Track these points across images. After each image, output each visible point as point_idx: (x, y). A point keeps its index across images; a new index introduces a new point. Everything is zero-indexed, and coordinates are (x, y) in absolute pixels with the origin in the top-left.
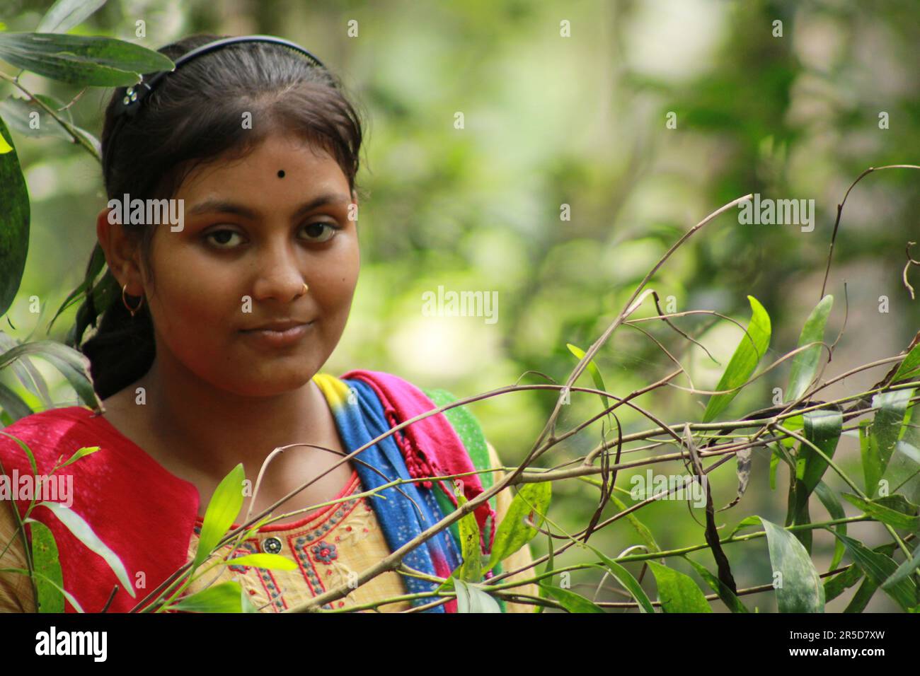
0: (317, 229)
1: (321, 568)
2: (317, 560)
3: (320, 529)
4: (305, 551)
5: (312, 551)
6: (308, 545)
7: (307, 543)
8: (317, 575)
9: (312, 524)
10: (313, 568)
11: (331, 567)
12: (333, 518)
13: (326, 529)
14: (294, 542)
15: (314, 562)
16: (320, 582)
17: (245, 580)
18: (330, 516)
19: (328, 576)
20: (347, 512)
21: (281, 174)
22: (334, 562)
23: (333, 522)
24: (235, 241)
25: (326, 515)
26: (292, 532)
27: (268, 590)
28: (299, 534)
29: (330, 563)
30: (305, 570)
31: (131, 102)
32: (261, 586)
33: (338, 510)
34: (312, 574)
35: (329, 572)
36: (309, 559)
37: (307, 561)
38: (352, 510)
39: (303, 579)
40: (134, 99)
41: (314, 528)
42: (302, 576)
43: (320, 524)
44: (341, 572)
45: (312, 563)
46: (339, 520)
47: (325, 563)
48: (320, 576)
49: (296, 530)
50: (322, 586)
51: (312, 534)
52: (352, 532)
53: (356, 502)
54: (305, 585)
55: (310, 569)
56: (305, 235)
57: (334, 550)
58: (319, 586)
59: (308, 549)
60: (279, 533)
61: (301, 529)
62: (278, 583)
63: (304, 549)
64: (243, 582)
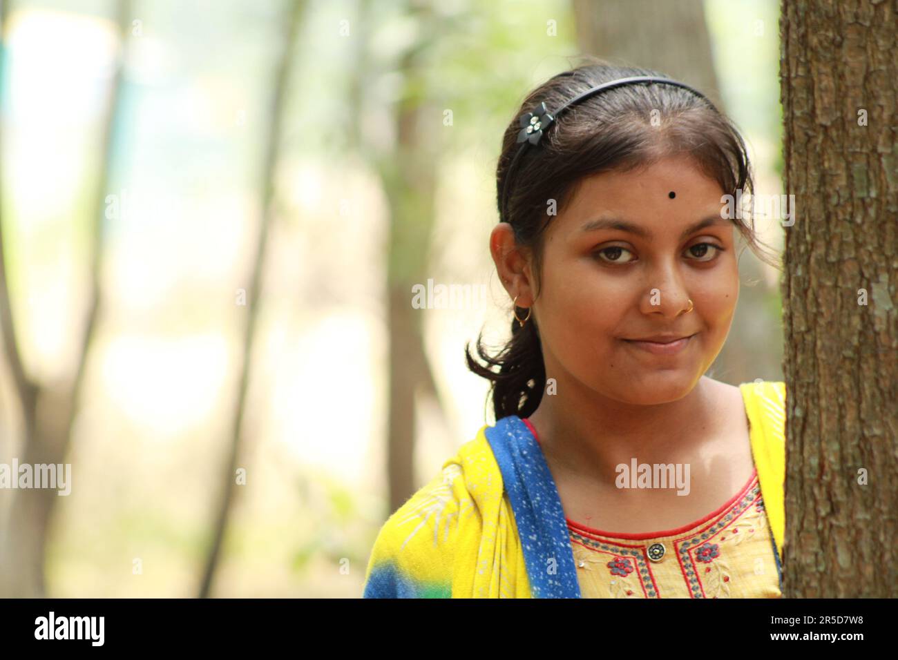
0: (701, 249)
1: (701, 567)
2: (699, 560)
3: (707, 532)
4: (689, 554)
5: (695, 553)
6: (693, 548)
7: (692, 546)
8: (696, 574)
9: (699, 528)
10: (694, 568)
11: (711, 565)
12: (722, 521)
13: (713, 531)
14: (680, 545)
15: (696, 563)
16: (698, 580)
17: (624, 582)
18: (718, 520)
19: (707, 573)
20: (737, 515)
21: (672, 195)
22: (714, 560)
23: (720, 525)
24: (625, 257)
25: (715, 519)
26: (679, 536)
27: (646, 589)
28: (685, 538)
29: (711, 561)
30: (686, 571)
31: (534, 132)
32: (640, 586)
33: (728, 514)
34: (692, 573)
35: (708, 570)
36: (692, 560)
37: (689, 562)
38: (741, 513)
39: (683, 579)
40: (536, 128)
41: (701, 532)
42: (682, 576)
43: (707, 528)
44: (719, 568)
45: (693, 564)
46: (727, 523)
47: (706, 562)
48: (699, 574)
49: (682, 534)
50: (700, 584)
51: (699, 537)
52: (737, 534)
53: (748, 506)
54: (684, 584)
55: (691, 569)
56: (689, 254)
57: (716, 549)
58: (696, 584)
59: (692, 551)
60: (665, 539)
61: (687, 534)
62: (657, 582)
63: (688, 551)
64: (621, 584)
